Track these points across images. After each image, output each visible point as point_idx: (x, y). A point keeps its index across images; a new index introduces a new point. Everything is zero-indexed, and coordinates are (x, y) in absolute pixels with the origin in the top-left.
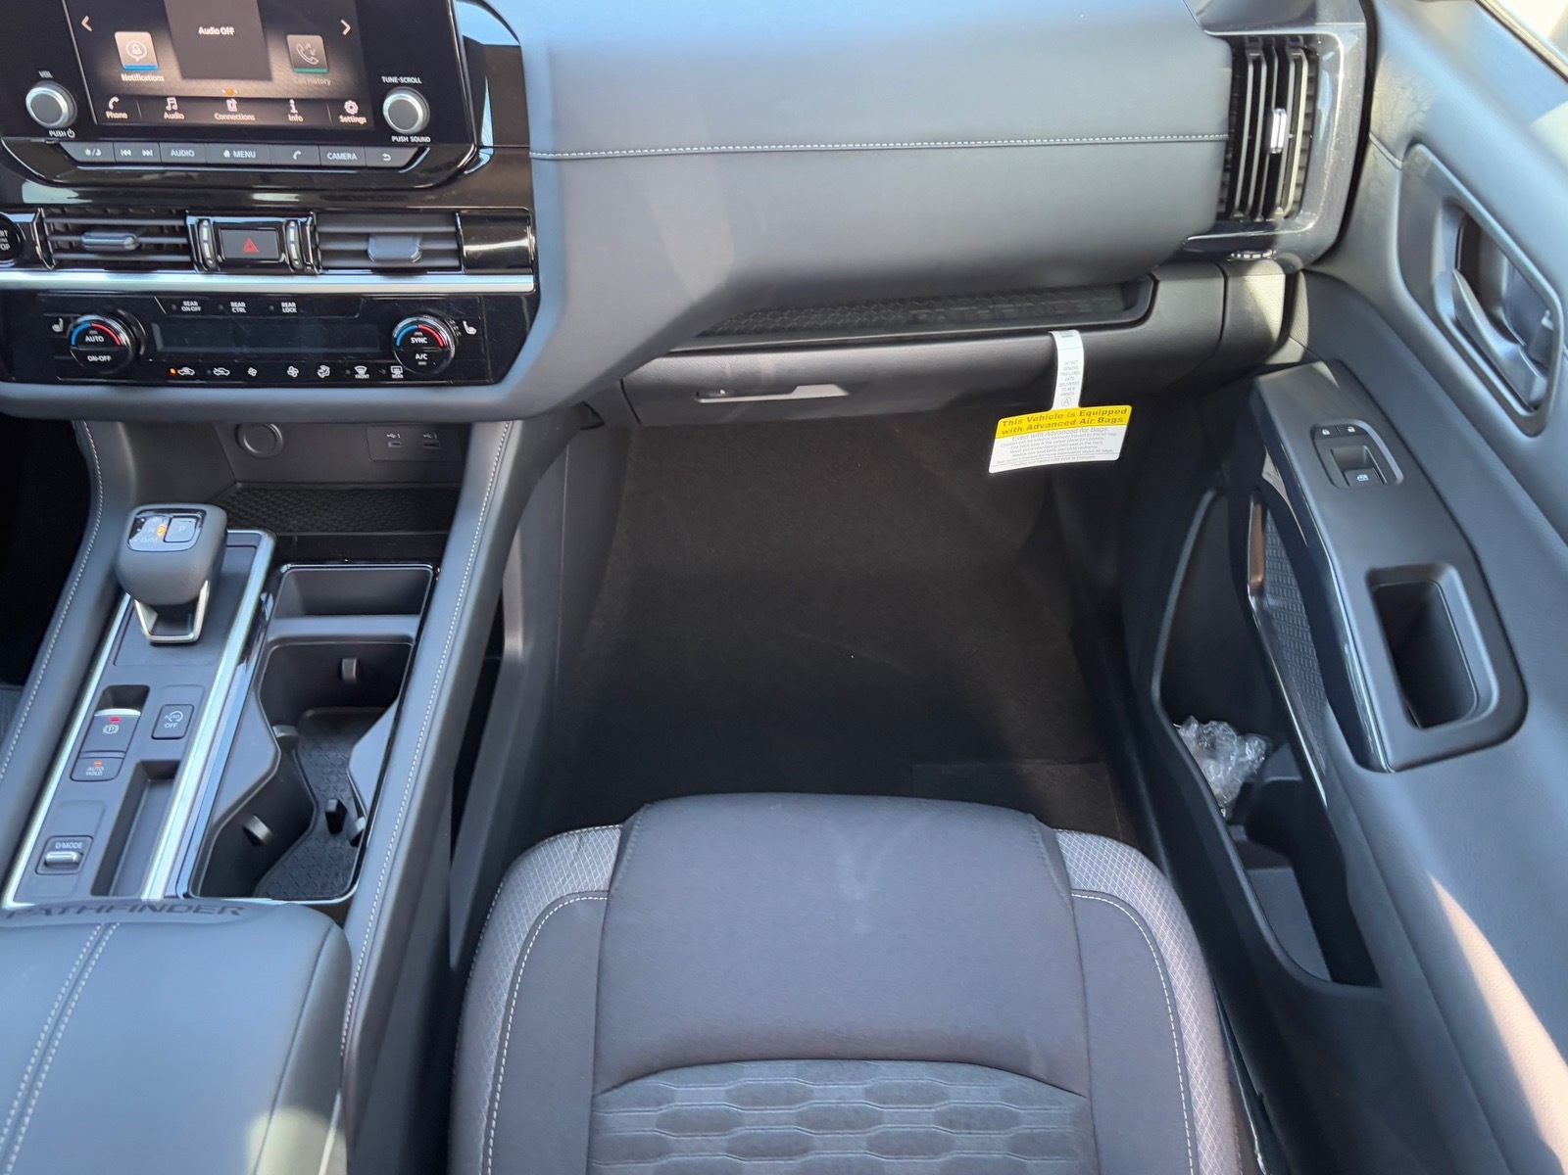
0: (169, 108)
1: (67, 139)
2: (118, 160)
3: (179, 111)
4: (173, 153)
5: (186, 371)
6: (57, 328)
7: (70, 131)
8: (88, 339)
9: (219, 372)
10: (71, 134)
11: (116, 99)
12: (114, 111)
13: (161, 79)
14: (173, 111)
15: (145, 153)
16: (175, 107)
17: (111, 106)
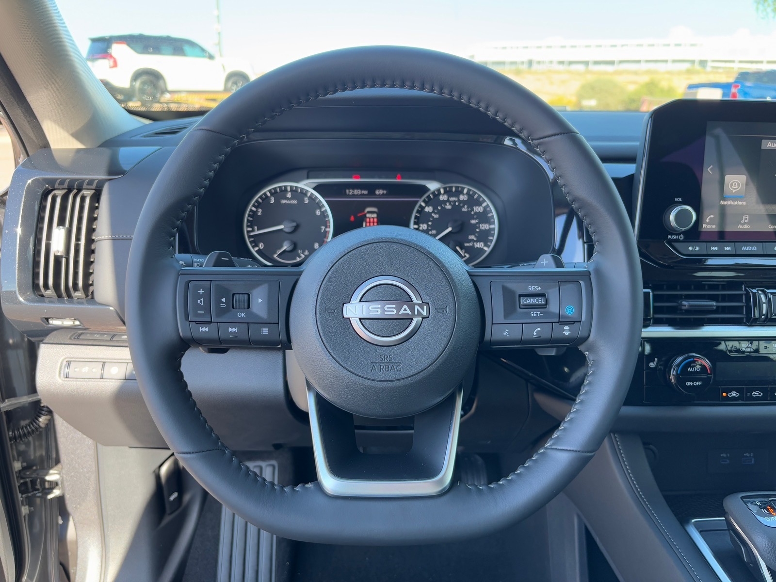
0: (743, 221)
1: (677, 241)
2: (709, 253)
3: (748, 224)
4: (743, 248)
5: (734, 394)
6: (652, 365)
7: (681, 235)
8: (689, 369)
9: (755, 394)
10: (682, 237)
11: (712, 216)
12: (708, 224)
13: (744, 203)
14: (745, 224)
15: (726, 248)
16: (747, 221)
17: (707, 221)
